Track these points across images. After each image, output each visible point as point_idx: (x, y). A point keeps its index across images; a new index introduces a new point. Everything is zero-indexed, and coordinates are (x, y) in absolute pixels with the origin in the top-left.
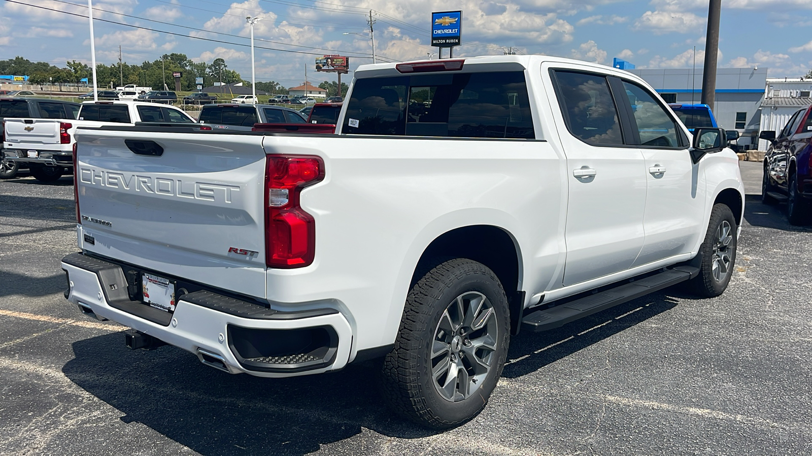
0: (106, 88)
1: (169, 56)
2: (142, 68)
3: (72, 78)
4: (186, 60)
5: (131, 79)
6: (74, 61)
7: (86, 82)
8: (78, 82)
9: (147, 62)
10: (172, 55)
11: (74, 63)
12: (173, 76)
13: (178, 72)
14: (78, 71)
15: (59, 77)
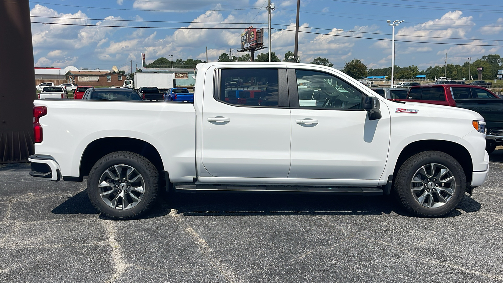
0: (432, 80)
1: (487, 57)
2: (464, 66)
3: (410, 76)
4: (499, 59)
5: (454, 73)
6: (413, 66)
7: (424, 77)
8: (415, 77)
9: (467, 62)
10: (489, 56)
11: (413, 67)
12: (477, 70)
13: (480, 68)
14: (414, 72)
15: (403, 75)
